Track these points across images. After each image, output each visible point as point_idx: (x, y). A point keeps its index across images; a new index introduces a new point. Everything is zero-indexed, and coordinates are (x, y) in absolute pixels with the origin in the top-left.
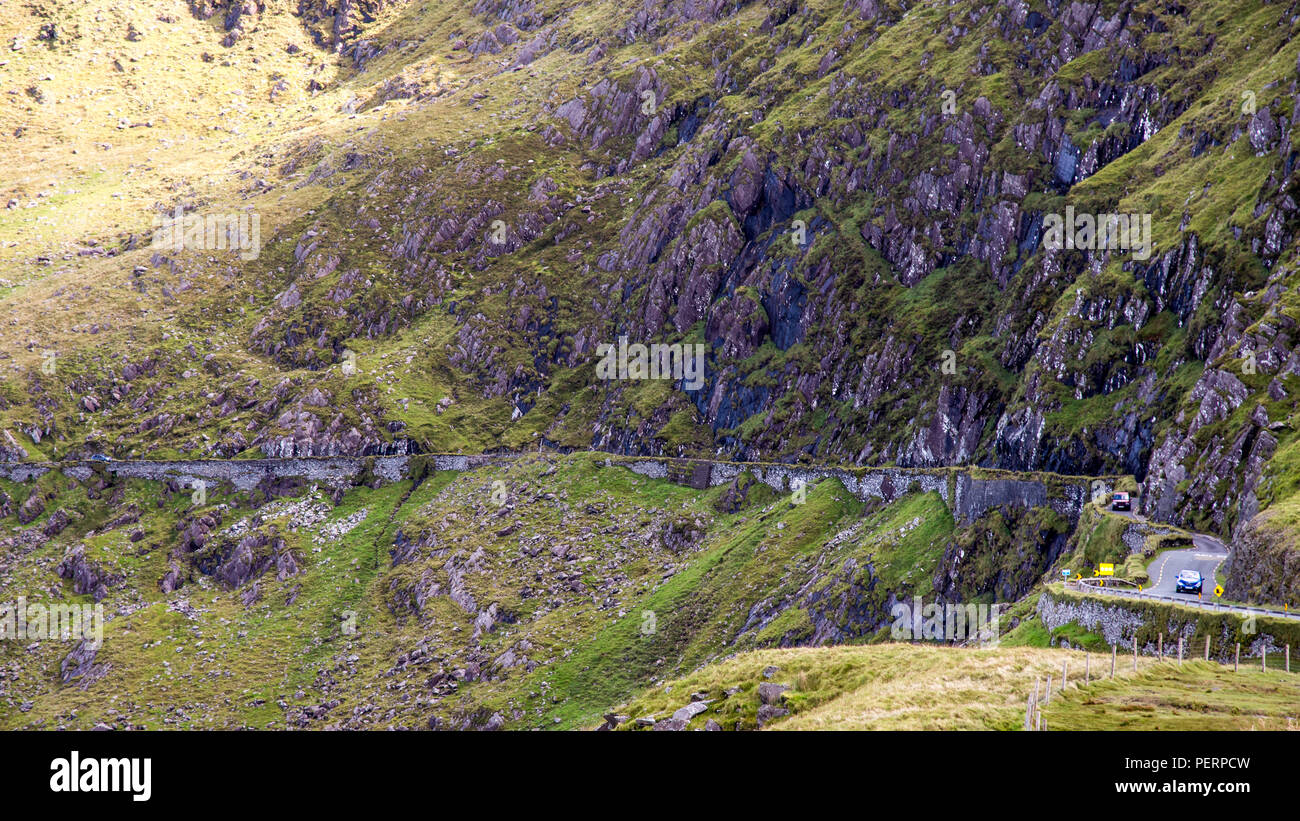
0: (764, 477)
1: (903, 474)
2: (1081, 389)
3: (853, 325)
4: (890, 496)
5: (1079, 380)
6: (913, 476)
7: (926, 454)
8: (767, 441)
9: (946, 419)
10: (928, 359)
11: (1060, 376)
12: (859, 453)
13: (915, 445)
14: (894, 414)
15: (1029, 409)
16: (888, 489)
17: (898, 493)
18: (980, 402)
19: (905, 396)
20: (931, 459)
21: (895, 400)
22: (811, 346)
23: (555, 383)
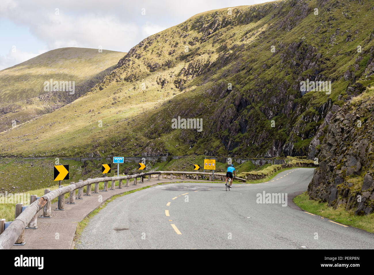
0: (236, 161)
1: (264, 160)
2: (303, 137)
3: (257, 128)
4: (261, 165)
5: (302, 135)
6: (266, 160)
7: (270, 155)
8: (238, 153)
9: (274, 147)
10: (272, 135)
11: (298, 135)
12: (256, 155)
13: (268, 153)
14: (264, 147)
15: (290, 143)
16: (261, 163)
17: (263, 164)
18: (282, 143)
19: (267, 143)
20: (271, 156)
21: (264, 144)
22: (248, 133)
23: (198, 142)
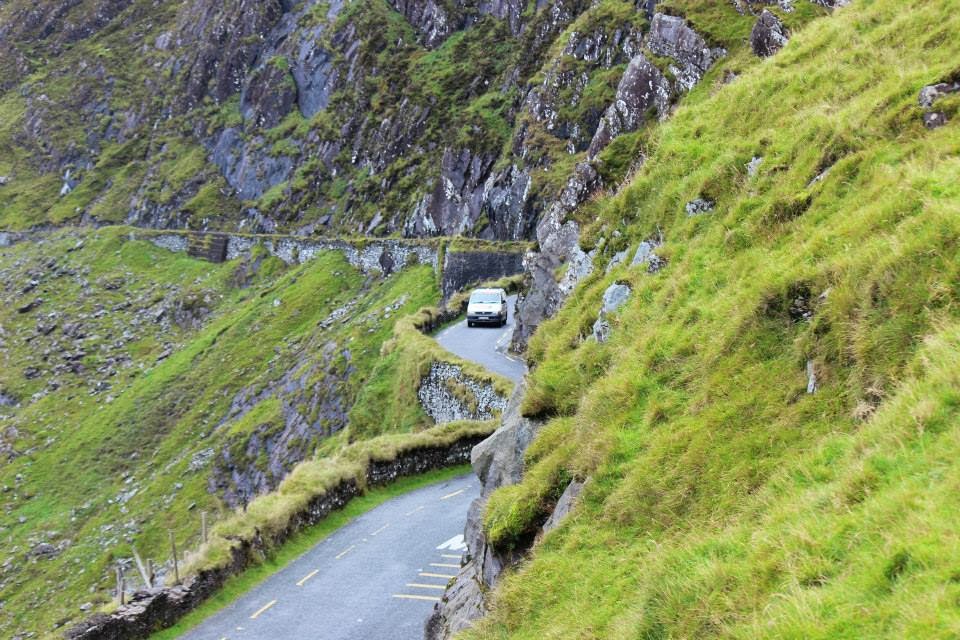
0: (276, 250)
1: (401, 245)
2: (574, 142)
3: (373, 90)
4: (389, 271)
5: (572, 131)
6: (411, 247)
7: (429, 223)
8: (284, 212)
9: (450, 185)
10: (441, 122)
11: (551, 127)
12: (368, 223)
13: (418, 213)
14: (404, 181)
15: (515, 167)
16: (386, 262)
17: (397, 267)
18: (483, 164)
19: (417, 162)
20: (434, 228)
21: (407, 166)
22: (333, 113)
23: (103, 159)
